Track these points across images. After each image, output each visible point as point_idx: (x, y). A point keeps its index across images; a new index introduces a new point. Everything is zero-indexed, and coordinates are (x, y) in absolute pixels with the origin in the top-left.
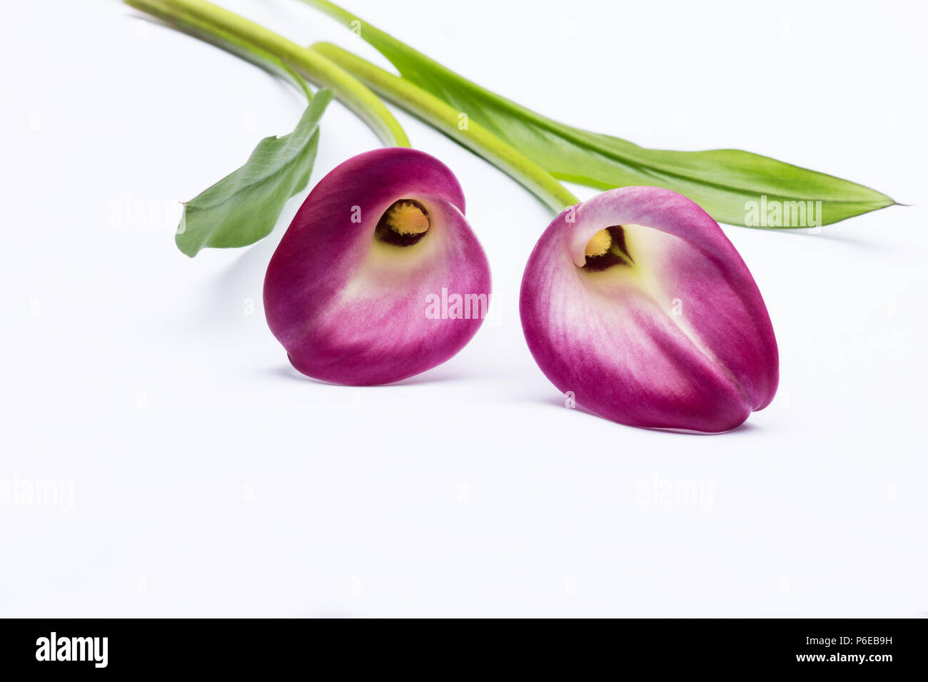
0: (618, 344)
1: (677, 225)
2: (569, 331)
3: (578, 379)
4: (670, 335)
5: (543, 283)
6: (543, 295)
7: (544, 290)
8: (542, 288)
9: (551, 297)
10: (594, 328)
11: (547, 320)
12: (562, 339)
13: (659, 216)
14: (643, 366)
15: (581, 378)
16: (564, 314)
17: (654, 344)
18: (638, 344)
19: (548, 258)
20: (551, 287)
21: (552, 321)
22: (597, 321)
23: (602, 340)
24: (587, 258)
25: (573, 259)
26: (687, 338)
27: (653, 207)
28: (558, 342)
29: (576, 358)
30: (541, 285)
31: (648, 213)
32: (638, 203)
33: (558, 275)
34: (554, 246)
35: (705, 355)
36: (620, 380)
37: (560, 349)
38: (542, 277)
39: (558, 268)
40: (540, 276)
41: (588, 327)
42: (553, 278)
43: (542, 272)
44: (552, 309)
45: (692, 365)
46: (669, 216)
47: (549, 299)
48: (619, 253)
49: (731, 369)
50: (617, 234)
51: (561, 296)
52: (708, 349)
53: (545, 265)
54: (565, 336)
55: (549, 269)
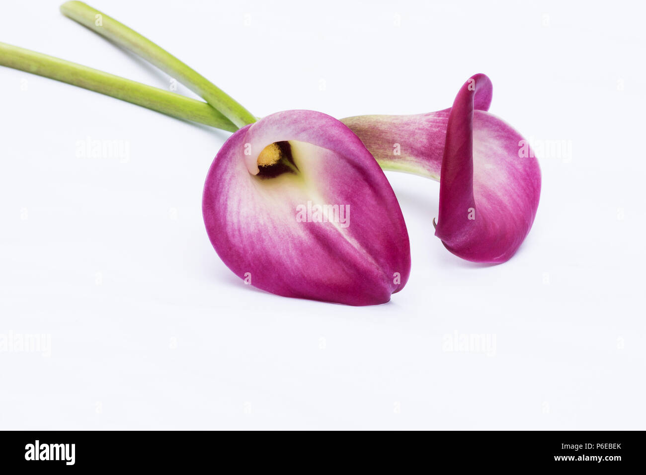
0: (282, 236)
1: (327, 140)
2: (243, 226)
3: (250, 265)
4: (323, 228)
5: (222, 189)
6: (222, 198)
7: (222, 194)
8: (221, 192)
9: (228, 200)
10: (263, 224)
11: (225, 217)
12: (237, 233)
13: (313, 133)
14: (302, 254)
15: (252, 264)
16: (238, 213)
17: (311, 236)
18: (298, 236)
19: (226, 169)
20: (228, 192)
21: (229, 218)
22: (265, 218)
23: (269, 233)
24: (260, 167)
25: (247, 169)
26: (337, 231)
27: (308, 126)
28: (233, 236)
29: (248, 248)
30: (220, 190)
31: (304, 130)
32: (296, 123)
33: (233, 181)
34: (231, 158)
35: (352, 244)
36: (284, 265)
37: (236, 241)
38: (221, 184)
39: (234, 176)
40: (219, 183)
41: (258, 223)
42: (229, 184)
43: (220, 180)
44: (229, 209)
45: (341, 252)
46: (321, 133)
47: (226, 201)
48: (288, 163)
49: (371, 255)
50: (284, 148)
51: (236, 199)
52: (353, 239)
53: (223, 173)
54: (239, 230)
55: (227, 177)
